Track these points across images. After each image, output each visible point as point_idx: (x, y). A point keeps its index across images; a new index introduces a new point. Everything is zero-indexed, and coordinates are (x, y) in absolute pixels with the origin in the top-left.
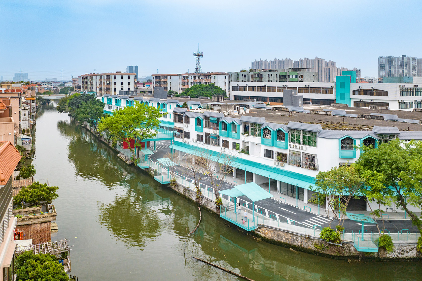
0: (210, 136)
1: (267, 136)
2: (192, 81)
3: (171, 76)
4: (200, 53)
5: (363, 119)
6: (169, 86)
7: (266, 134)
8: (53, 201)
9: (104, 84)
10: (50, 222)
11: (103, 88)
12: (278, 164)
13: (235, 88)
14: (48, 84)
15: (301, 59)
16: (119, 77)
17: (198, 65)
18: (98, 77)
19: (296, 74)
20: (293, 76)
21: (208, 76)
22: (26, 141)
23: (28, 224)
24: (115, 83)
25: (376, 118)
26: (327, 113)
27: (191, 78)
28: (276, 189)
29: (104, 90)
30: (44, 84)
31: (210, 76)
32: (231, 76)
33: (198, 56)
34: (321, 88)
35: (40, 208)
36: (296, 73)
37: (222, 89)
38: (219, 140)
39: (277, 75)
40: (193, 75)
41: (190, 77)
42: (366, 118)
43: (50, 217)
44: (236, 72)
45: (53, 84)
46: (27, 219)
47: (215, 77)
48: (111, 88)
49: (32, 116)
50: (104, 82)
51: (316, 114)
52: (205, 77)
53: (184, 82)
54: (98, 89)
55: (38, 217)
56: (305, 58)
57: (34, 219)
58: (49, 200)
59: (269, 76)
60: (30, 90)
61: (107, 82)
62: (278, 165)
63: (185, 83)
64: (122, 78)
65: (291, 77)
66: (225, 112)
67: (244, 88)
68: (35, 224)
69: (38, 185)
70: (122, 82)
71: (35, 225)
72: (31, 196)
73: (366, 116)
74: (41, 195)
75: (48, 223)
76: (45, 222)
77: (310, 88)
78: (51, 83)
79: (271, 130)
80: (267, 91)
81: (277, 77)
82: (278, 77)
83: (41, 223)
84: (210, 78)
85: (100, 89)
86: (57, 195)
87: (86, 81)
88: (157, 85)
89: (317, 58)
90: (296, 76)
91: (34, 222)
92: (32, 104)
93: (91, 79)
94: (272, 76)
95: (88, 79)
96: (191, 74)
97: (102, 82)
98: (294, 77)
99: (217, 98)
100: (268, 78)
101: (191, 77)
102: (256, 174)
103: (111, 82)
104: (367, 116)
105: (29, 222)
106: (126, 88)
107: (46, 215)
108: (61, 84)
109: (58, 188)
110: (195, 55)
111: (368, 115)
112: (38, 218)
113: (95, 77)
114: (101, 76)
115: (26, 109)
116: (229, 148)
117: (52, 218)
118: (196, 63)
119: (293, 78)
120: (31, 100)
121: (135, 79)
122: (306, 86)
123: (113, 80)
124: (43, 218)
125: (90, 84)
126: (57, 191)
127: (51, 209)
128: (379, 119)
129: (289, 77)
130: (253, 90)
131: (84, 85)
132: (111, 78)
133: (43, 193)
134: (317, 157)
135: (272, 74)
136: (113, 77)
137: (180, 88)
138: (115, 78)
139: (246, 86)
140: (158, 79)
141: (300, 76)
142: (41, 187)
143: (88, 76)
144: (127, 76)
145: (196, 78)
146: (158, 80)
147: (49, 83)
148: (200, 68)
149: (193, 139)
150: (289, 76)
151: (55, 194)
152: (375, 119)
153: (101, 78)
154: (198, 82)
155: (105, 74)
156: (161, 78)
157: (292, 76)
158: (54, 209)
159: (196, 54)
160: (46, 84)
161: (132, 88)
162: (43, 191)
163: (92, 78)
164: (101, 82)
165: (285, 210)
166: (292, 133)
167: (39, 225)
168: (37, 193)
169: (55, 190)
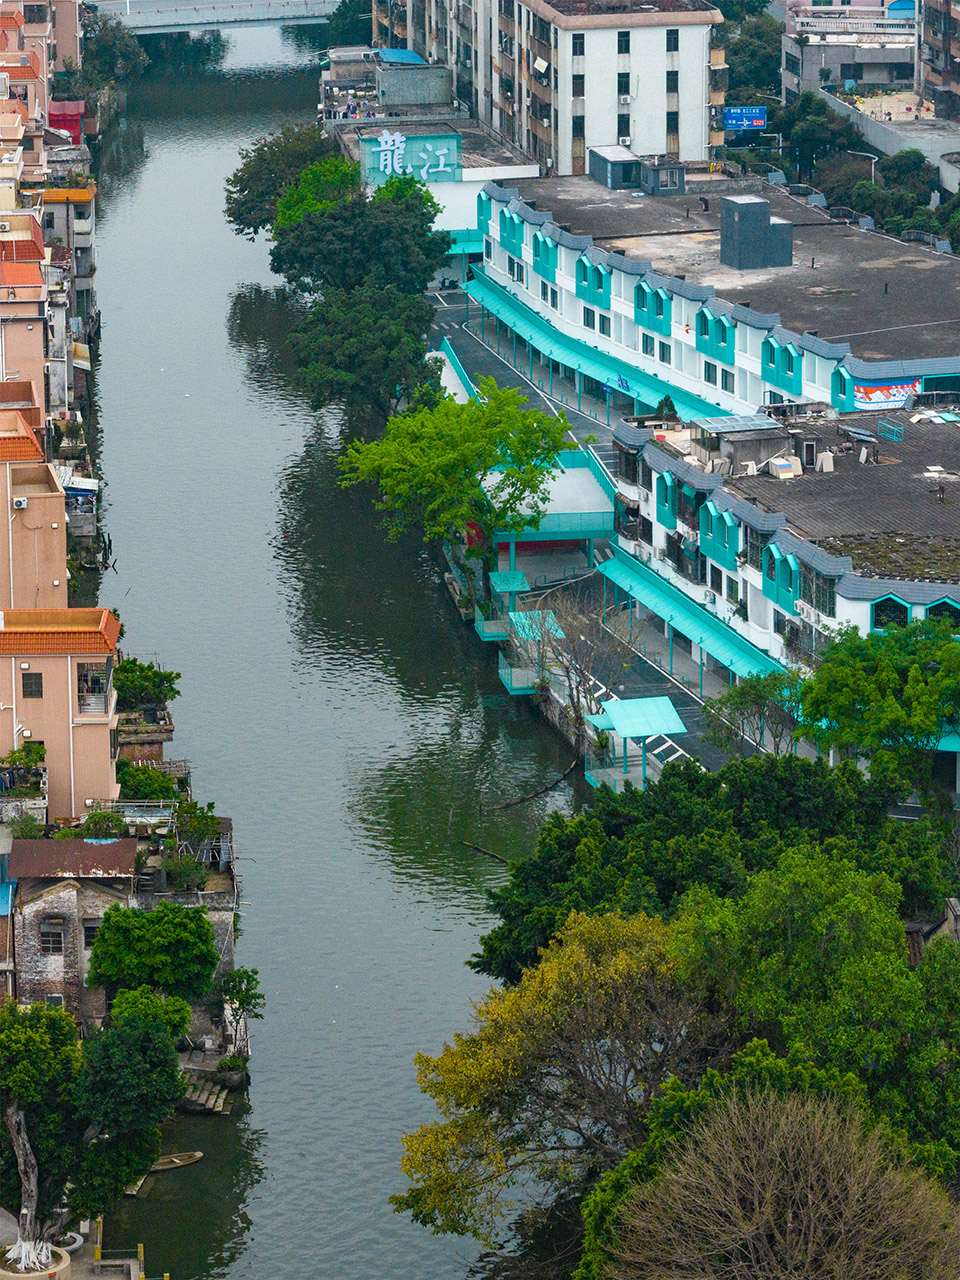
8: (168, 703)
9: (525, 65)
16: (601, 43)
22: (81, 499)
29: (525, 105)
35: (141, 715)
38: (703, 563)
43: (160, 732)
50: (524, 48)
54: (496, 78)
57: (128, 733)
58: (160, 702)
61: (535, 56)
64: (622, 48)
68: (129, 743)
69: (135, 665)
70: (627, 75)
71: (132, 747)
74: (142, 686)
75: (156, 746)
76: (151, 743)
79: (776, 555)
83: (142, 744)
86: (178, 693)
91: (128, 740)
92: (77, 225)
97: (516, 44)
103: (556, 71)
107: (152, 727)
109: (178, 676)
112: (136, 732)
117: (164, 736)
120: (67, 203)
123: (564, 66)
124: (147, 735)
126: (177, 681)
127: (164, 719)
133: (147, 684)
142: (142, 669)
144: (660, 35)
149: (656, 548)
151: (172, 689)
153: (510, 11)
158: (170, 719)
162: (146, 678)
164: (511, 40)
167: (137, 747)
168: (132, 683)
169: (173, 679)
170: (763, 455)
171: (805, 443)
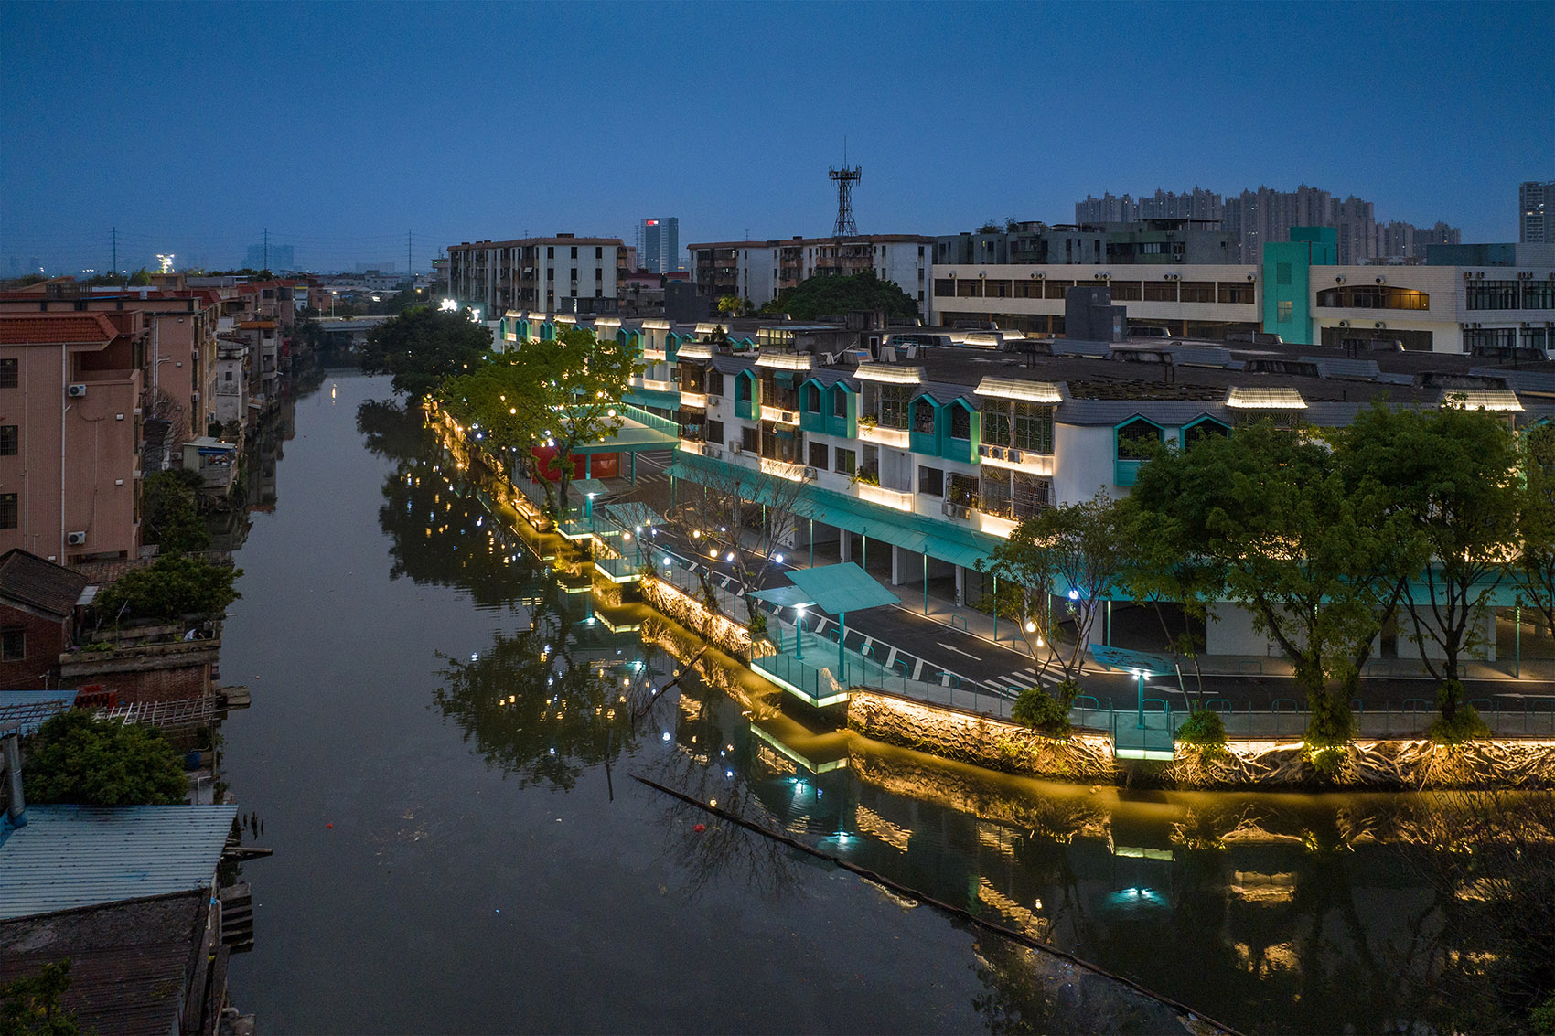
0: (774, 431)
1: (925, 425)
2: (814, 266)
3: (749, 250)
4: (851, 171)
5: (1263, 373)
6: (740, 283)
7: (923, 418)
9: (516, 278)
10: (202, 666)
11: (514, 289)
12: (954, 512)
13: (944, 288)
14: (356, 282)
15: (1250, 190)
16: (562, 253)
17: (844, 209)
18: (499, 251)
19: (1164, 240)
20: (1154, 245)
21: (865, 247)
22: (218, 457)
23: (134, 672)
24: (550, 273)
25: (1299, 370)
26: (1163, 358)
27: (811, 256)
28: (951, 595)
29: (516, 299)
30: (341, 281)
31: (870, 246)
32: (947, 246)
33: (846, 178)
34: (1216, 284)
35: (179, 628)
36: (1161, 236)
37: (904, 292)
38: (800, 442)
39: (1097, 242)
40: (815, 244)
41: (806, 251)
42: (1273, 371)
43: (200, 650)
44: (965, 234)
45: (372, 280)
46: (129, 654)
47: (884, 248)
48: (537, 291)
49: (265, 381)
50: (516, 269)
51: (1132, 361)
52: (854, 251)
53: (790, 269)
54: (498, 293)
55: (163, 650)
56: (1262, 190)
57: (151, 655)
59: (1069, 248)
60: (272, 297)
61: (524, 269)
62: (953, 516)
63: (792, 272)
64: (574, 255)
65: (1148, 249)
66: (829, 354)
67: (971, 288)
68: (153, 670)
70: (576, 270)
71: (157, 675)
72: (150, 592)
73: (1272, 366)
74: (182, 590)
75: (194, 671)
76: (187, 667)
77: (1182, 283)
78: (366, 277)
79: (935, 405)
80: (1046, 298)
81: (1097, 248)
82: (1101, 249)
83: (173, 669)
84: (868, 256)
85: (505, 292)
86: (238, 594)
87: (462, 266)
88: (705, 279)
89: (1303, 188)
90: (1165, 248)
91: (151, 665)
92: (265, 342)
93: (476, 259)
94: (1079, 245)
95: (470, 259)
96: (811, 242)
97: (511, 270)
98: (1157, 249)
99: (862, 317)
100: (1064, 252)
101: (811, 250)
102: (900, 549)
103: (537, 270)
104: (1275, 366)
105: (137, 665)
106: (587, 289)
108: (400, 281)
109: (241, 572)
110: (833, 174)
111: (1277, 362)
112: (163, 653)
113: (490, 252)
114: (507, 250)
115: (234, 359)
116: (827, 469)
117: (205, 656)
118: (838, 205)
119: (1154, 251)
120: (259, 329)
121: (619, 258)
122: (1170, 277)
123: (543, 263)
124: (179, 656)
125: (475, 278)
126: (237, 579)
128: (1308, 372)
129: (1142, 251)
130: (1002, 295)
131: (457, 279)
132: (538, 257)
133: (190, 584)
134: (1052, 484)
135: (1079, 241)
136: (543, 251)
137: (775, 289)
138: (551, 254)
139: (978, 280)
140: (706, 259)
141: (1175, 247)
143: (468, 251)
144: (593, 250)
145: (825, 255)
146: (708, 262)
147: (361, 277)
148: (851, 220)
149: (731, 444)
150: (1142, 245)
151: (229, 590)
152: (1296, 374)
153: (507, 256)
154: (832, 269)
155: (518, 243)
156: (717, 255)
157: (1150, 245)
158: (218, 631)
159: (837, 173)
160: (350, 281)
161: (609, 291)
162: (190, 577)
163: (481, 258)
164: (508, 269)
165: (954, 649)
166: (990, 413)
167: (165, 675)
168: (168, 585)
169: (232, 577)
170: (838, 346)
171: (870, 338)
